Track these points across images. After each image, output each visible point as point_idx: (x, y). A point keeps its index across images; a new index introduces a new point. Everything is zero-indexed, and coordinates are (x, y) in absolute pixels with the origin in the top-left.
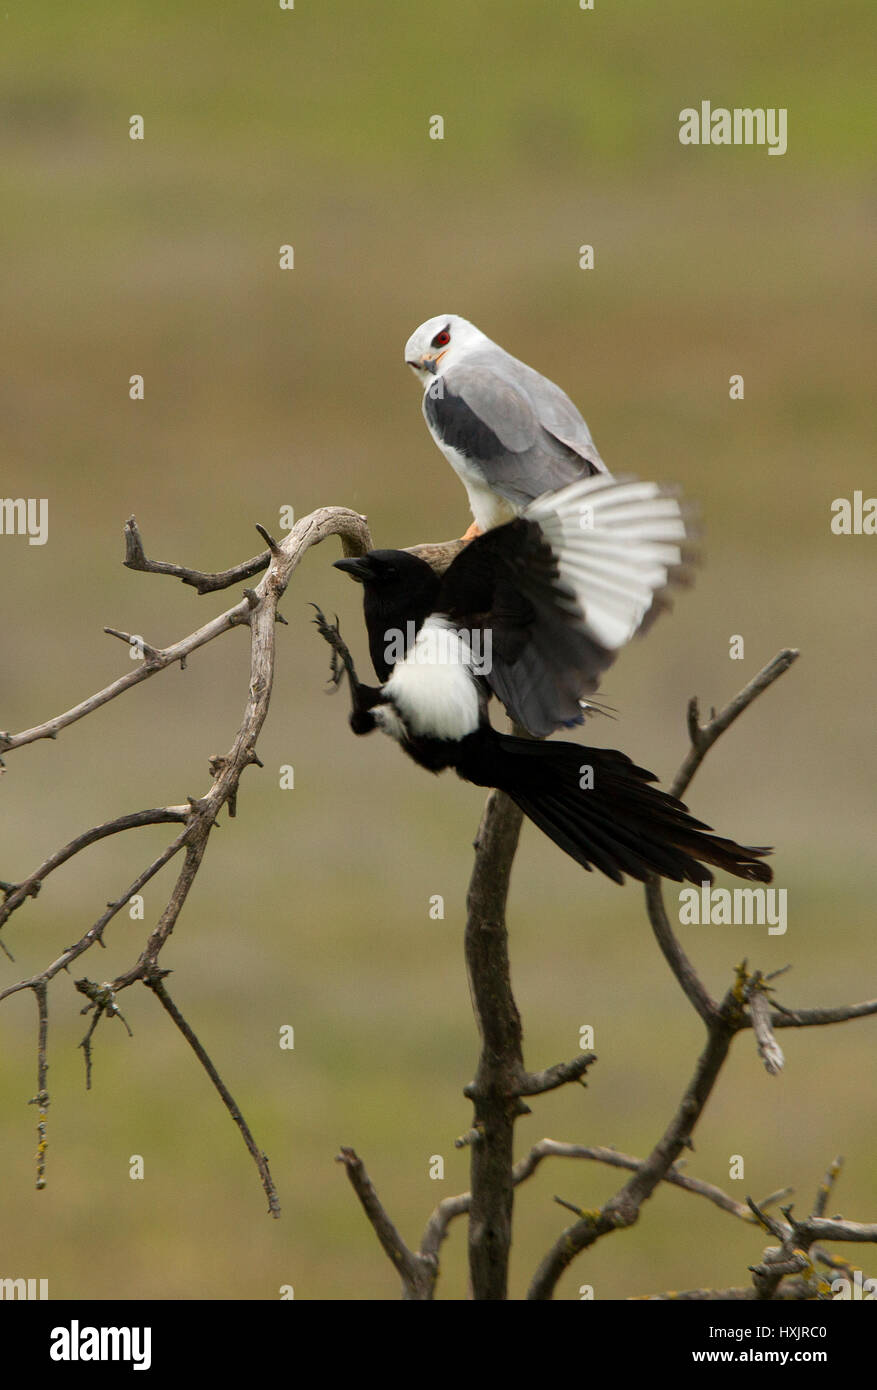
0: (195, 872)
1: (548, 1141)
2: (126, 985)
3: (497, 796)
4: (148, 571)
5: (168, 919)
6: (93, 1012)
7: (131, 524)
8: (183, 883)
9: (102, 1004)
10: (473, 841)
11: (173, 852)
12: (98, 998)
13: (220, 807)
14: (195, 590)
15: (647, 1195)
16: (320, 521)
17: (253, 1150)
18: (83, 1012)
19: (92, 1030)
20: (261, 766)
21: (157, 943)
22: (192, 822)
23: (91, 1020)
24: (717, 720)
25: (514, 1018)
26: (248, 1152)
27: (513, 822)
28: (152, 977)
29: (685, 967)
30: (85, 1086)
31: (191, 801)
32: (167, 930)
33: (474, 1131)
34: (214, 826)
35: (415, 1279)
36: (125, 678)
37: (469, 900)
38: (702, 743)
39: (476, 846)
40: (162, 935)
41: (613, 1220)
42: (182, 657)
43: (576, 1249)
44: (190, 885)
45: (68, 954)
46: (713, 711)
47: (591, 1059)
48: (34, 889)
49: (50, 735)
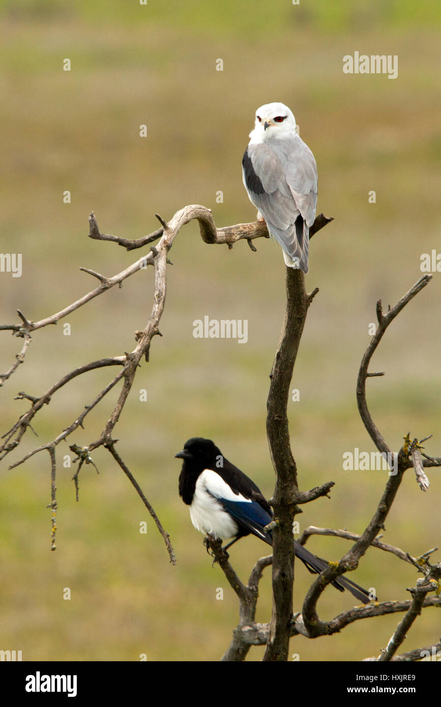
0: (129, 390)
1: (313, 527)
2: (95, 448)
3: (281, 352)
4: (101, 239)
5: (116, 414)
6: (79, 461)
7: (92, 216)
8: (123, 396)
9: (83, 457)
10: (269, 375)
11: (118, 380)
12: (81, 454)
13: (141, 356)
14: (125, 249)
15: (362, 554)
16: (188, 212)
17: (161, 531)
18: (74, 462)
19: (78, 471)
20: (161, 335)
21: (111, 426)
22: (127, 365)
23: (78, 465)
24: (391, 311)
25: (293, 464)
26: (159, 532)
27: (289, 365)
28: (109, 445)
29: (379, 437)
30: (75, 500)
31: (126, 354)
32: (115, 419)
33: (274, 522)
34: (138, 367)
35: (246, 599)
36: (91, 293)
37: (268, 404)
38: (384, 324)
39: (271, 377)
40: (113, 422)
41: (345, 567)
42: (120, 282)
43: (326, 582)
44: (126, 396)
45: (65, 432)
46: (389, 307)
47: (332, 484)
48: (47, 400)
49: (54, 323)
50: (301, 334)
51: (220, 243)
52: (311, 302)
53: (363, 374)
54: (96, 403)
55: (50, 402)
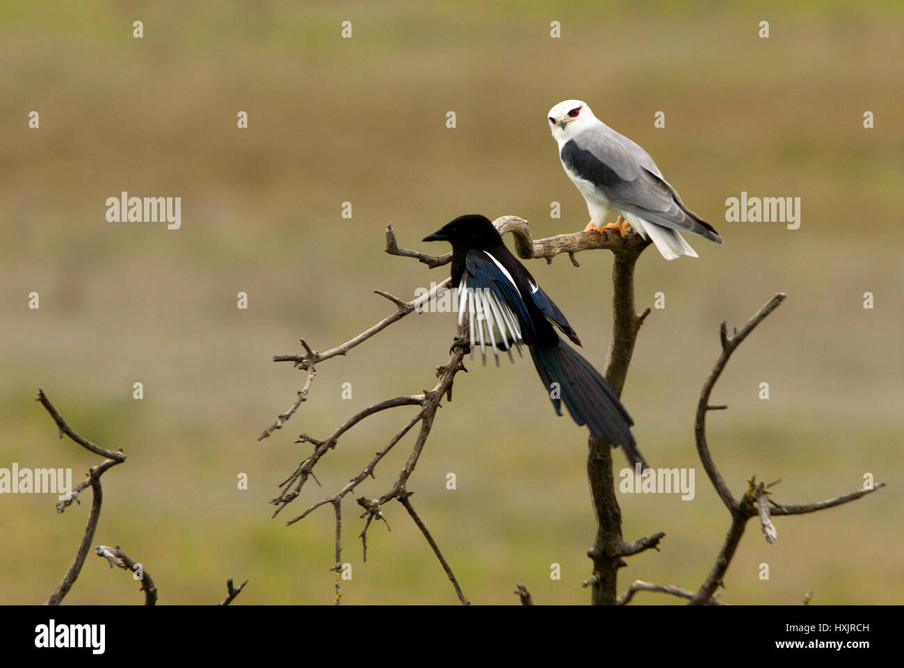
0: (428, 433)
1: (639, 582)
2: (387, 501)
4: (399, 255)
5: (411, 461)
6: (367, 517)
7: (389, 228)
8: (421, 441)
9: (373, 512)
11: (414, 422)
12: (371, 509)
13: (442, 396)
14: (427, 266)
16: (500, 224)
17: (461, 598)
18: (362, 517)
19: (367, 527)
20: (466, 371)
21: (405, 476)
22: (426, 404)
23: (366, 522)
24: (737, 335)
25: (617, 511)
26: (458, 599)
28: (403, 497)
29: (719, 480)
30: (363, 560)
31: (425, 392)
32: (411, 468)
33: (593, 576)
34: (438, 407)
36: (386, 319)
37: (590, 441)
38: (729, 348)
40: (408, 471)
44: (424, 441)
45: (353, 483)
46: (735, 330)
47: (662, 535)
48: (332, 444)
49: (342, 353)
50: (629, 361)
51: (537, 257)
52: (641, 324)
53: (704, 407)
54: (389, 448)
55: (336, 446)
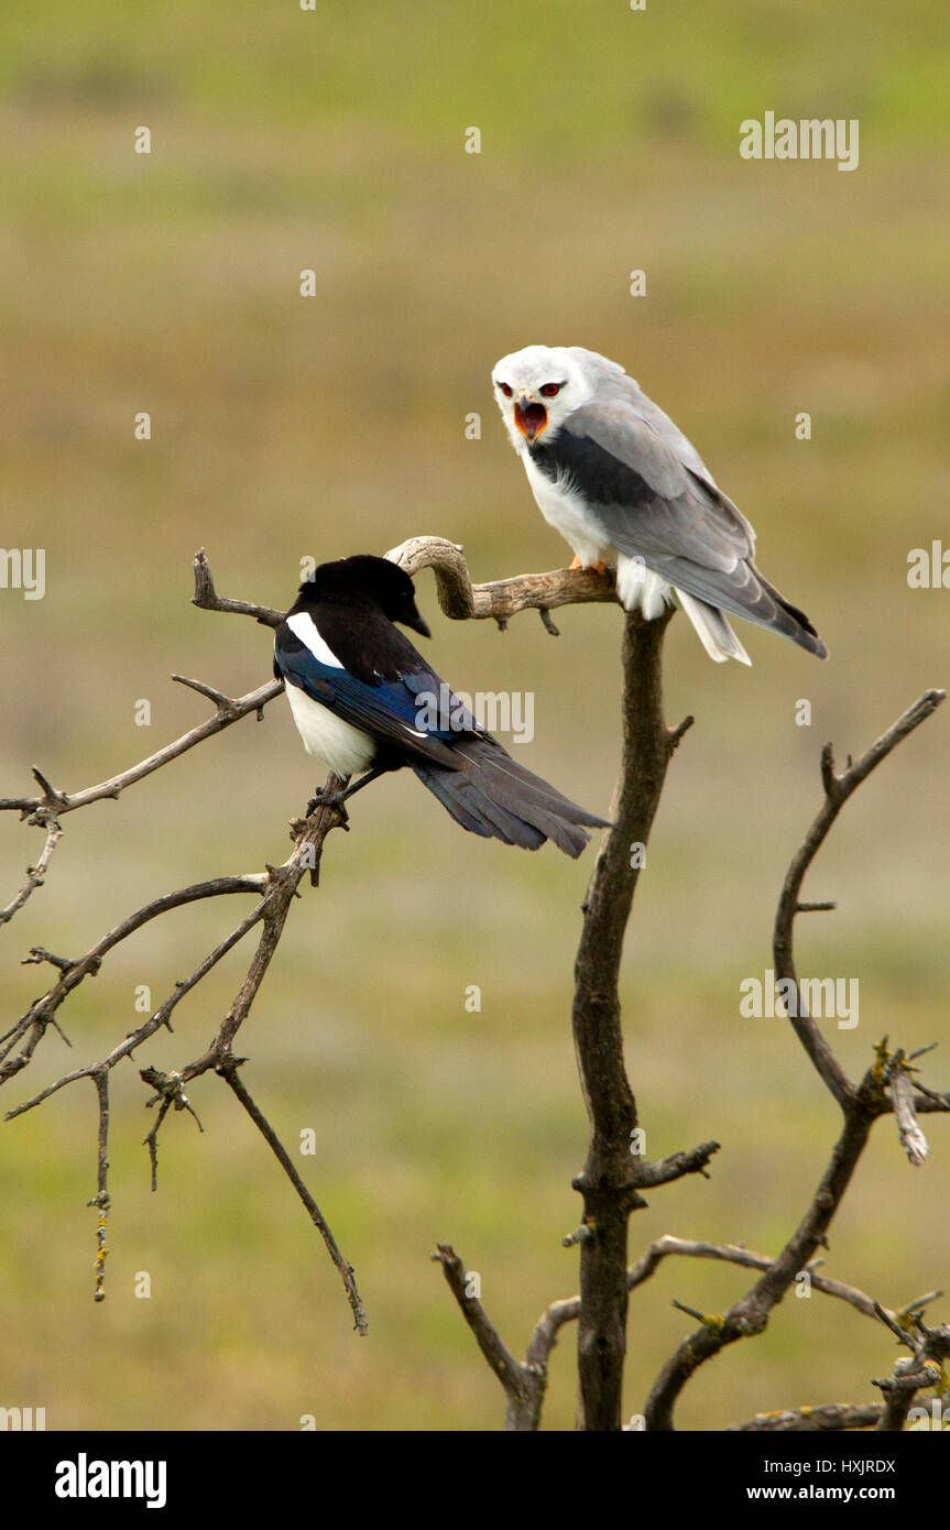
0: (274, 948)
1: (669, 1238)
2: (196, 1074)
3: (609, 854)
4: (219, 610)
5: (243, 1000)
6: (159, 1104)
7: (201, 558)
8: (261, 961)
9: (169, 1095)
10: (581, 904)
11: (249, 925)
12: (166, 1089)
13: (301, 875)
15: (777, 1299)
16: (412, 554)
17: (337, 1260)
18: (149, 1105)
19: (158, 1125)
20: (349, 828)
21: (231, 1027)
22: (271, 892)
23: (158, 1113)
24: (854, 768)
25: (628, 1101)
26: (332, 1261)
27: (625, 883)
28: (228, 1069)
29: (819, 1044)
30: (151, 1186)
31: (270, 869)
32: (242, 1014)
33: (584, 1227)
34: (294, 896)
35: (521, 1393)
36: (195, 731)
37: (577, 970)
39: (585, 909)
40: (236, 1019)
41: (739, 1327)
42: (258, 706)
43: (698, 1359)
44: (267, 962)
45: (131, 1039)
46: (850, 758)
47: (714, 1147)
48: (93, 966)
49: (112, 794)
50: (652, 817)
51: (480, 617)
52: (676, 746)
53: (790, 905)
54: (201, 975)
55: (100, 971)
